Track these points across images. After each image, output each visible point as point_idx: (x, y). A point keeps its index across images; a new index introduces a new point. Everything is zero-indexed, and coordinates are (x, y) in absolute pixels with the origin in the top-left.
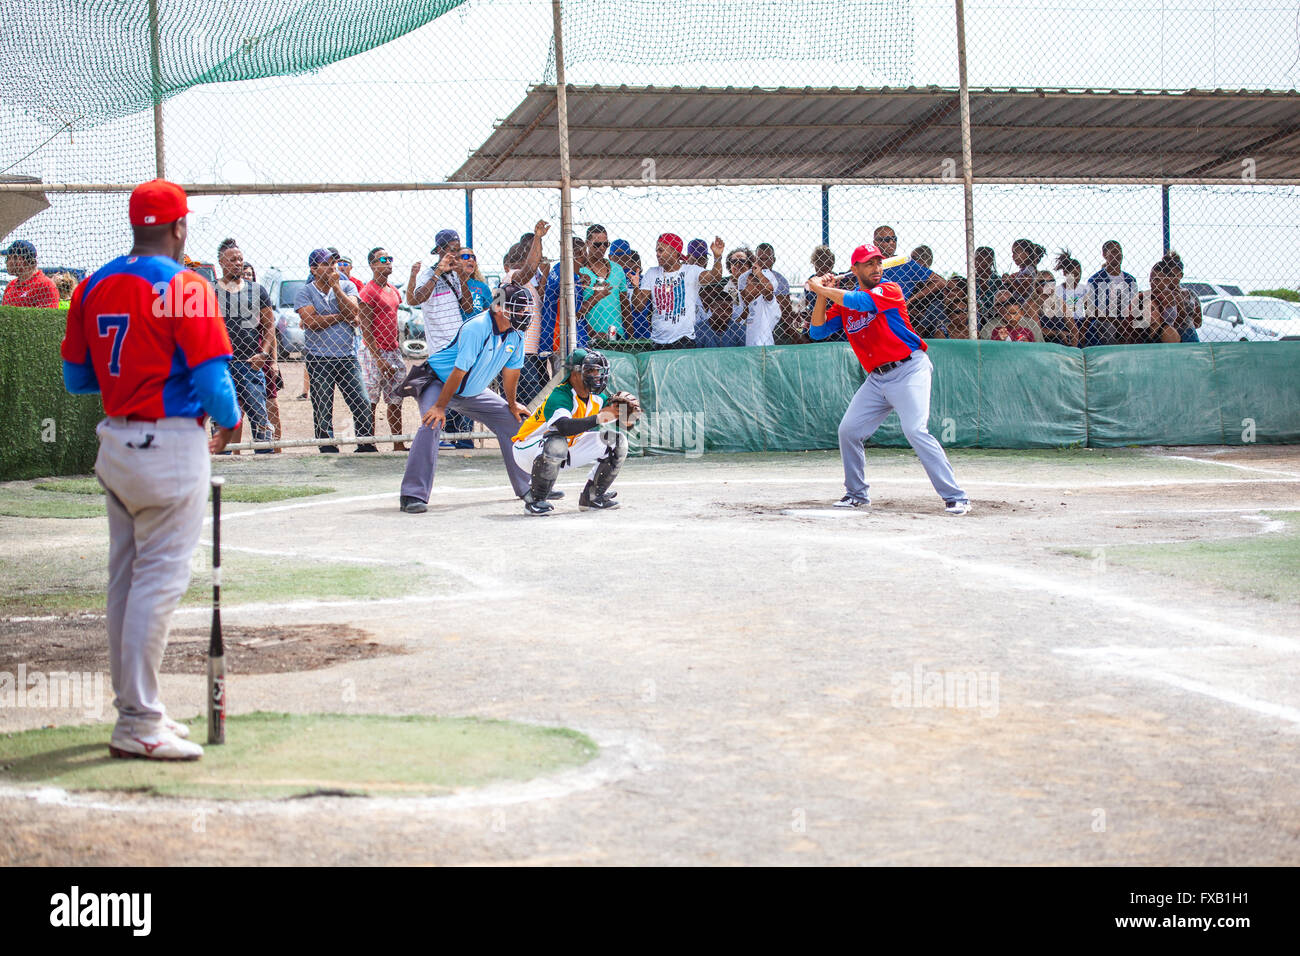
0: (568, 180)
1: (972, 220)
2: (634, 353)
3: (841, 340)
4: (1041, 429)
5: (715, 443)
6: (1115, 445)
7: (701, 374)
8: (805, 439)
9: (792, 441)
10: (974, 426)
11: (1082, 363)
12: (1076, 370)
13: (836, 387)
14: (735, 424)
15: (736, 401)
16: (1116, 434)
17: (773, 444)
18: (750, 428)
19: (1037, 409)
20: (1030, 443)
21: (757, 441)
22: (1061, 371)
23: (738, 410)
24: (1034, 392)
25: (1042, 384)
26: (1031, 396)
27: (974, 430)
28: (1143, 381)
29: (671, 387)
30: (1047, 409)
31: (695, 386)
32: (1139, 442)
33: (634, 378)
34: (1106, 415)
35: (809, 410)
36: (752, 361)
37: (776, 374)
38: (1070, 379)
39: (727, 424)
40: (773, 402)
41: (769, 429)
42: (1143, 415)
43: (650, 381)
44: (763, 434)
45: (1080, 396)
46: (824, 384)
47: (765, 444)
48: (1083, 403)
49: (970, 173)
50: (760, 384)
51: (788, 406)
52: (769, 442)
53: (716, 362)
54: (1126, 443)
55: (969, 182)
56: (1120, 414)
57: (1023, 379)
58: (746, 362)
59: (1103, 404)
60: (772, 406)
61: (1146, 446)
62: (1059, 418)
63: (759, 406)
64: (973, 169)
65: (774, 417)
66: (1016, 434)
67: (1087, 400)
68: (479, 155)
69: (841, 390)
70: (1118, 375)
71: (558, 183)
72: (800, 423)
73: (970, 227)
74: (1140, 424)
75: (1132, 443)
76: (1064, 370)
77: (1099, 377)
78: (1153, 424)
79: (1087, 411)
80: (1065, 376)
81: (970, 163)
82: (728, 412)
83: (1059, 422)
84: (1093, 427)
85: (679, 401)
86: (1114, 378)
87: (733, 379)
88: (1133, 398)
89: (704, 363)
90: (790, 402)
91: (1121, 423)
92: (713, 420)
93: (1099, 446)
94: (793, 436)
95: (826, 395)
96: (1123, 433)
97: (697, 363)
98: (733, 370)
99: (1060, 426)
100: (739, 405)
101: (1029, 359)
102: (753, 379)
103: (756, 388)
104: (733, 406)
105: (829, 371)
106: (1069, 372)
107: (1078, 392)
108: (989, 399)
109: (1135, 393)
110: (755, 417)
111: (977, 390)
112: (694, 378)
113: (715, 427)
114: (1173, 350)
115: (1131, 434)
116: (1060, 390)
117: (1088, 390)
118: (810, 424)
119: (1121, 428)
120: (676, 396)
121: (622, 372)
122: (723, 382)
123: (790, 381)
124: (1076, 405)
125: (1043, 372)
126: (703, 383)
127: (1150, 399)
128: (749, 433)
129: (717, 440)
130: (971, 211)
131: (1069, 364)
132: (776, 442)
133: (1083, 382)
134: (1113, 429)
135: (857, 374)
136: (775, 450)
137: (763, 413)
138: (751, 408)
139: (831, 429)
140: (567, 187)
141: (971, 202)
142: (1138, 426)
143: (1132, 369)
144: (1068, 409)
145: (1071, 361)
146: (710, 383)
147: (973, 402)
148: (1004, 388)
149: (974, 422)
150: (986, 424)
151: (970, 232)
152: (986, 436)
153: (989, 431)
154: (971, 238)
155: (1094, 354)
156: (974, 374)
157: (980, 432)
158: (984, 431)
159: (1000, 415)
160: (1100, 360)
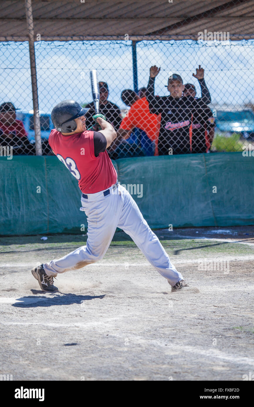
1: (35, 67)
10: (45, 218)
27: (45, 221)
49: (32, 33)
55: (32, 39)
73: (34, 73)
81: (32, 25)
108: (54, 198)
111: (45, 192)
114: (179, 160)
130: (34, 61)
141: (34, 54)
147: (43, 200)
148: (64, 189)
149: (44, 215)
150: (54, 216)
151: (34, 76)
152: (54, 225)
153: (56, 221)
154: (34, 81)
155: (124, 165)
156: (43, 181)
157: (50, 222)
158: (53, 221)
159: (63, 210)
160: (128, 168)
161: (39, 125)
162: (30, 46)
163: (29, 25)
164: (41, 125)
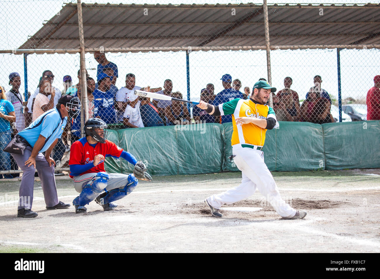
0: (83, 48)
1: (270, 65)
2: (115, 130)
3: (211, 122)
4: (304, 162)
5: (155, 171)
6: (338, 169)
7: (148, 139)
8: (196, 169)
9: (190, 170)
10: (274, 161)
11: (322, 131)
12: (319, 134)
13: (210, 144)
14: (164, 162)
15: (164, 152)
16: (338, 164)
17: (182, 171)
18: (171, 164)
19: (302, 153)
20: (300, 169)
21: (174, 170)
22: (313, 135)
23: (166, 156)
24: (301, 145)
25: (304, 141)
26: (299, 147)
27: (274, 163)
28: (350, 139)
29: (134, 146)
30: (307, 153)
31: (145, 145)
32: (349, 167)
33: (117, 142)
34: (333, 155)
35: (198, 155)
36: (171, 133)
37: (183, 139)
38: (317, 139)
39: (160, 162)
40: (181, 152)
41: (180, 164)
42: (350, 154)
43: (124, 143)
44: (177, 167)
45: (321, 146)
46: (205, 143)
47: (178, 172)
48: (323, 149)
49: (269, 43)
50: (175, 143)
51: (189, 153)
52: (180, 170)
53: (155, 133)
54: (343, 168)
55: (269, 48)
56: (340, 154)
57: (296, 139)
58: (169, 133)
59: (332, 150)
60: (181, 153)
61: (352, 169)
62: (312, 156)
63: (176, 154)
64: (270, 41)
65: (182, 159)
66: (293, 165)
67: (324, 148)
68: (33, 38)
69: (213, 145)
70: (338, 136)
71: (79, 50)
72: (194, 161)
73: (269, 69)
74: (349, 159)
75: (345, 168)
76: (314, 134)
77: (329, 137)
78: (355, 159)
79: (324, 153)
80: (314, 137)
81: (269, 39)
82: (161, 157)
83: (312, 158)
84: (327, 161)
85: (138, 152)
86: (336, 138)
87: (163, 141)
88: (345, 147)
89: (149, 134)
90: (189, 151)
91: (340, 158)
92: (154, 161)
93: (331, 170)
94: (191, 167)
95: (206, 148)
96: (341, 163)
97: (146, 134)
98: (163, 137)
99: (313, 161)
100: (166, 153)
101: (299, 129)
102: (172, 141)
103: (174, 146)
104: (163, 154)
105: (207, 137)
106: (316, 136)
107: (321, 144)
108: (281, 148)
109: (346, 145)
110: (173, 159)
111: (275, 144)
112: (144, 141)
113: (155, 164)
115: (345, 164)
116: (312, 144)
117: (325, 143)
118: (199, 162)
119: (341, 161)
120: (137, 150)
121: (111, 139)
122: (158, 142)
123: (189, 142)
124: (319, 151)
125: (304, 136)
126: (149, 143)
127: (353, 147)
128: (171, 167)
129: (156, 170)
130: (270, 61)
131: (316, 132)
132: (183, 170)
133: (322, 140)
134: (337, 162)
135: (220, 138)
136: (183, 174)
137: (177, 157)
138: (171, 155)
139: (209, 164)
140: (83, 52)
141: (269, 57)
142: (348, 160)
143: (344, 134)
144: (316, 152)
145: (317, 130)
146: (152, 143)
147: (273, 150)
148: (287, 143)
149: (274, 159)
150: (280, 160)
151: (270, 71)
152: (279, 166)
153: (281, 163)
154: (270, 73)
155: (327, 127)
156: (273, 137)
157: (277, 164)
158: (279, 163)
159: (286, 156)
160: (329, 129)
161: (272, 101)
162: (267, 52)
163: (267, 39)
164: (273, 101)
